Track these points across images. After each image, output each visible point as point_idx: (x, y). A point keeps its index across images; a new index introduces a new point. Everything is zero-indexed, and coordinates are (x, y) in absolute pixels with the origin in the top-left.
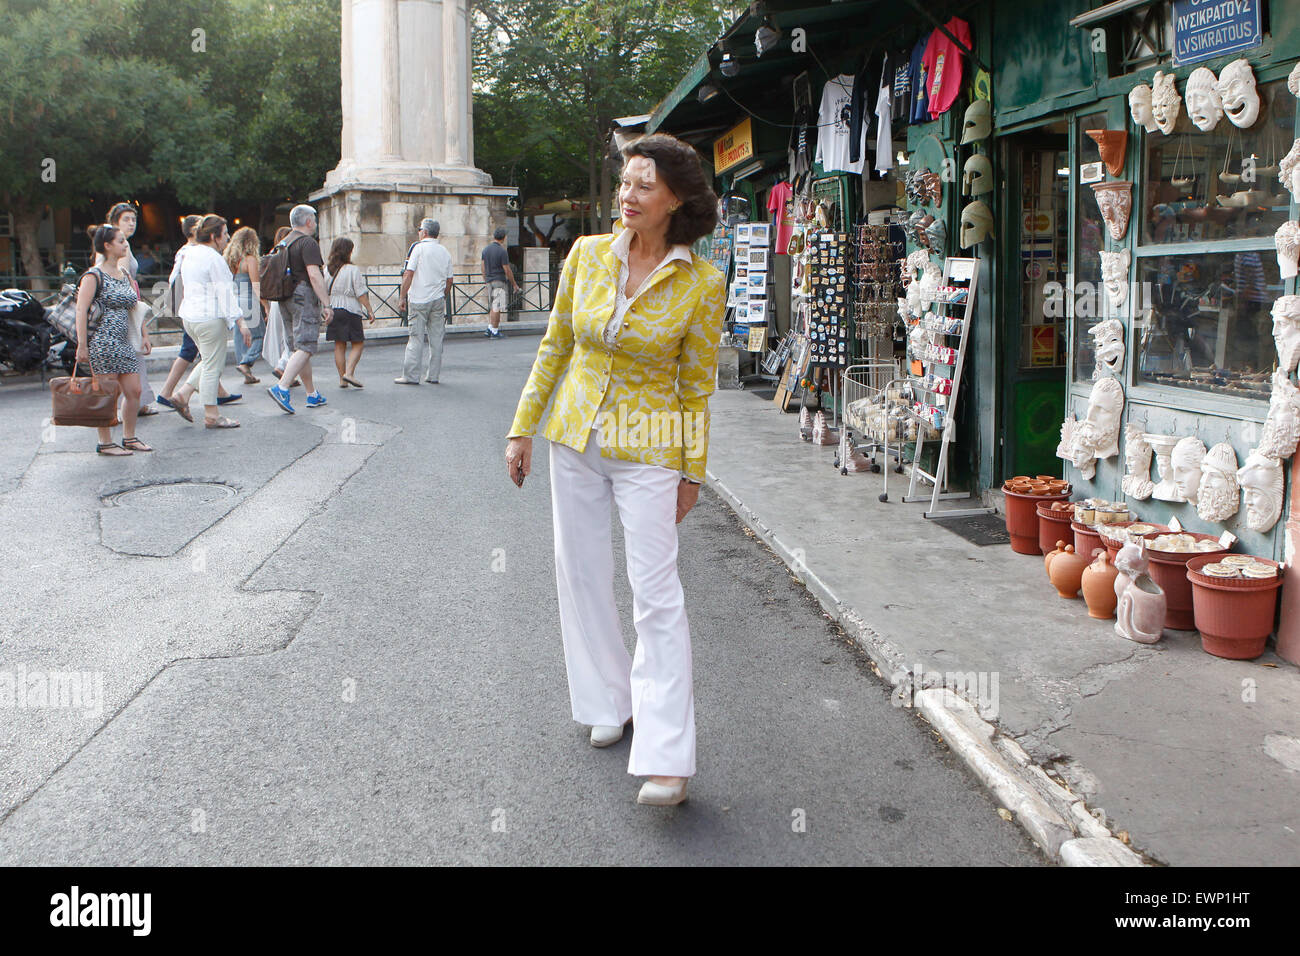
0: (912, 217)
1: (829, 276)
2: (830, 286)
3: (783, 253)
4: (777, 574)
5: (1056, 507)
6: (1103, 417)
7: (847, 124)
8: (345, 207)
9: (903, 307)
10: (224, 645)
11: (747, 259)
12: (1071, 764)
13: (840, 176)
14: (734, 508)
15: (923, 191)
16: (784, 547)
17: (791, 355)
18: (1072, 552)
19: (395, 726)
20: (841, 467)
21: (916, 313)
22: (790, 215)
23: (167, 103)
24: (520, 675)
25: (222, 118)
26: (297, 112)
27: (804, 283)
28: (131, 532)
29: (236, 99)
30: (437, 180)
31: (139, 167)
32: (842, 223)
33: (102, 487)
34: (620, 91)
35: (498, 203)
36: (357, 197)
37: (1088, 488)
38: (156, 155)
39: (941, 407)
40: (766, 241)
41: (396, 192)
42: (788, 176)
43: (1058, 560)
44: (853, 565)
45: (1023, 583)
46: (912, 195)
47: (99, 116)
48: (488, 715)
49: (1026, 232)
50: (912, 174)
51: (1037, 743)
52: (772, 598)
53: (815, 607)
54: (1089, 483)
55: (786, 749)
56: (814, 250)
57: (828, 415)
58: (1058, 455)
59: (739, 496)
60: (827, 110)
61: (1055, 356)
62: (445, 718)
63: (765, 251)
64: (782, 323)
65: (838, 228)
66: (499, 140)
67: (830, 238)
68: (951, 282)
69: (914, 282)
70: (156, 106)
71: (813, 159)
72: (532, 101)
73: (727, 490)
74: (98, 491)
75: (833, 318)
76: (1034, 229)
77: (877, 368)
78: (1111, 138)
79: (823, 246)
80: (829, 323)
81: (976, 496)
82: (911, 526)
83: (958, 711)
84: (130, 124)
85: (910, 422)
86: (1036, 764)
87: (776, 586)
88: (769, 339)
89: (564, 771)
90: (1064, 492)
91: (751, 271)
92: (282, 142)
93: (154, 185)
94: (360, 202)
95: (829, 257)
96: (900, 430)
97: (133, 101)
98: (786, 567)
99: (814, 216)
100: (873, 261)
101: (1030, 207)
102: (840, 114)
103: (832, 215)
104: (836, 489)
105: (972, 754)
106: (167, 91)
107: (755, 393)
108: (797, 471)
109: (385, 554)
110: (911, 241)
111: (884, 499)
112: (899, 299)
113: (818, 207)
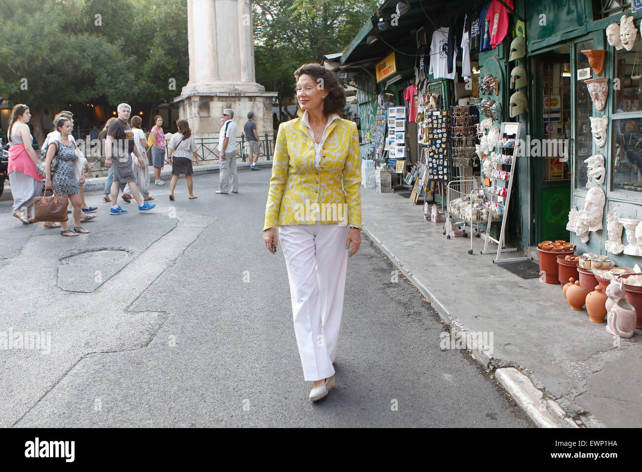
0: (483, 101)
1: (438, 134)
2: (439, 139)
3: (413, 122)
4: (415, 297)
5: (568, 258)
6: (594, 208)
7: (446, 53)
8: (191, 104)
9: (478, 149)
10: (114, 344)
11: (394, 125)
12: (590, 417)
13: (442, 81)
14: (391, 259)
15: (488, 87)
16: (418, 281)
17: (418, 175)
18: (578, 284)
19: (203, 394)
20: (447, 235)
21: (486, 153)
22: (416, 102)
23: (103, 55)
24: (274, 361)
25: (130, 62)
26: (167, 58)
27: (424, 138)
28: (73, 279)
29: (137, 53)
30: (237, 90)
31: (90, 88)
32: (444, 106)
33: (61, 254)
34: (328, 42)
35: (268, 100)
36: (197, 99)
37: (585, 248)
38: (97, 82)
39: (501, 202)
40: (404, 116)
41: (217, 96)
42: (415, 82)
43: (571, 289)
44: (456, 292)
45: (551, 301)
46: (482, 89)
47: (69, 63)
48: (255, 386)
49: (546, 107)
50: (482, 78)
51: (569, 403)
52: (412, 311)
53: (436, 316)
54: (586, 245)
55: (423, 407)
56: (430, 120)
57: (439, 206)
58: (567, 229)
59: (393, 252)
60: (435, 46)
61: (562, 174)
62: (232, 388)
63: (404, 121)
64: (414, 158)
65: (442, 108)
66: (268, 69)
67: (438, 113)
68: (505, 135)
69: (484, 136)
70: (97, 58)
71: (428, 72)
72: (283, 49)
73: (386, 249)
74: (59, 256)
75: (440, 155)
76: (550, 106)
77: (465, 182)
78: (595, 54)
79: (434, 118)
80: (439, 158)
81: (520, 250)
82: (487, 268)
83: (521, 382)
84: (85, 67)
85: (484, 211)
86: (569, 417)
87: (414, 304)
88: (407, 166)
89: (296, 422)
90: (571, 249)
91: (397, 132)
92: (160, 73)
93: (97, 97)
94: (199, 102)
95: (438, 123)
96: (478, 215)
97: (86, 55)
98: (420, 293)
99: (429, 102)
100: (462, 125)
101: (548, 94)
102: (442, 48)
103: (439, 101)
104: (445, 247)
105: (531, 409)
106: (102, 49)
107: (400, 194)
108: (423, 238)
109: (204, 289)
110: (482, 114)
111: (471, 252)
112: (476, 145)
113: (431, 97)
